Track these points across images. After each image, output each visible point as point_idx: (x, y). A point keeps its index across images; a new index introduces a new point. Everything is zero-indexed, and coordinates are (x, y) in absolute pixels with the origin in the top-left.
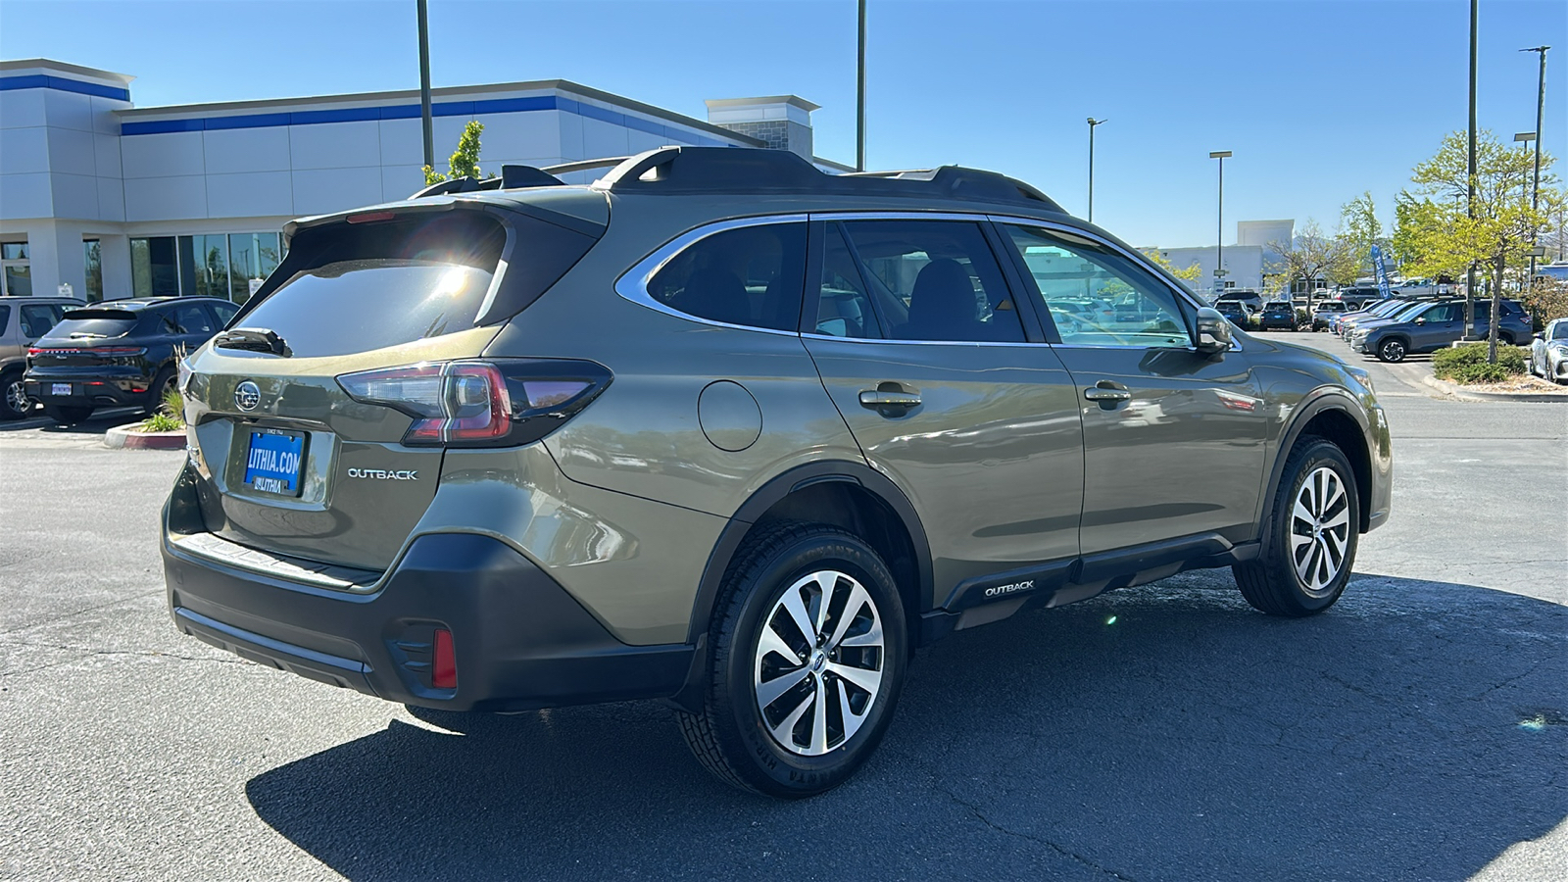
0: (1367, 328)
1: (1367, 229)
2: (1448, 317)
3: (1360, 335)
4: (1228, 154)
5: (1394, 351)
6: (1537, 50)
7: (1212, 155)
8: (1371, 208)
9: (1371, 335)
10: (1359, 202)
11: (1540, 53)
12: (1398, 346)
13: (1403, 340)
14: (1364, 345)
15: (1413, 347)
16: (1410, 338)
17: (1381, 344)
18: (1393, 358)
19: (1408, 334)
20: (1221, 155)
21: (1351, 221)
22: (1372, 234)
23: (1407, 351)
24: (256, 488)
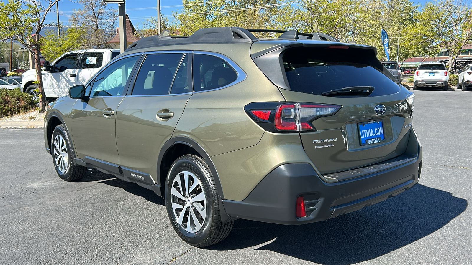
24: (369, 144)
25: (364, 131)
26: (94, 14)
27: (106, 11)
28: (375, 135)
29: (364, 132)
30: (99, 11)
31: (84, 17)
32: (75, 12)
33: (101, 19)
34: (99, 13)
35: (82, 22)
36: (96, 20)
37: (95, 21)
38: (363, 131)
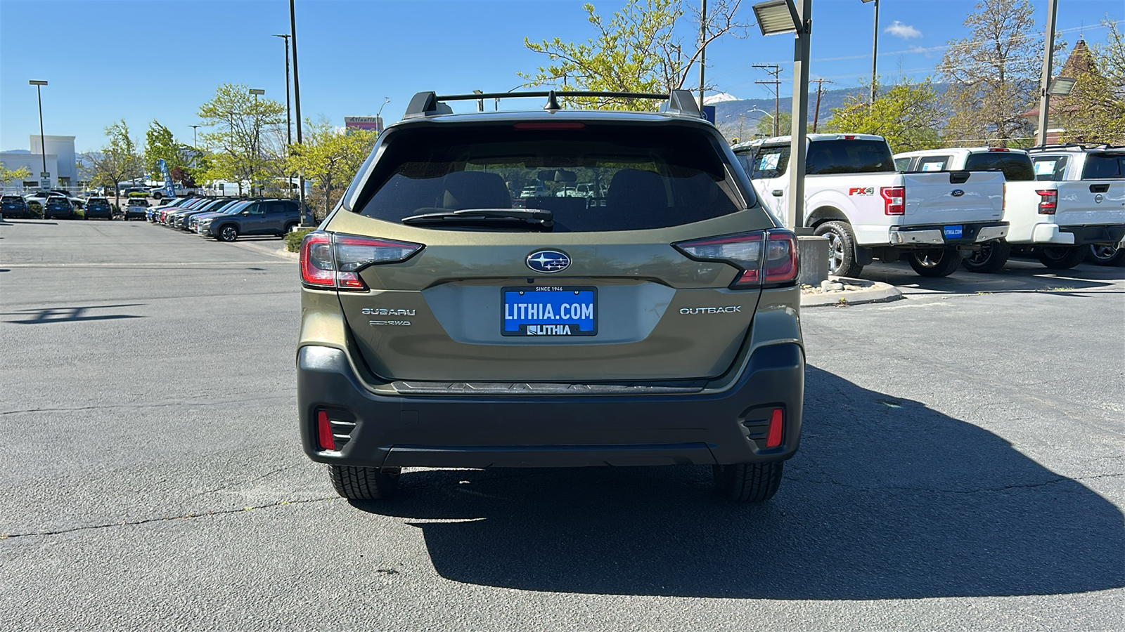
0: (209, 218)
1: (125, 147)
2: (260, 211)
3: (206, 222)
4: (45, 83)
5: (229, 234)
6: (283, 36)
7: (32, 82)
8: (126, 131)
9: (213, 222)
10: (117, 126)
11: (285, 39)
12: (232, 230)
13: (235, 226)
14: (209, 230)
15: (242, 231)
16: (239, 225)
17: (221, 229)
18: (230, 238)
19: (236, 221)
20: (39, 83)
21: (113, 140)
22: (128, 150)
23: (238, 234)
24: (529, 333)
25: (520, 305)
26: (998, 48)
27: (1028, 36)
28: (558, 317)
29: (519, 309)
30: (1010, 38)
31: (973, 57)
32: (953, 47)
33: (1014, 58)
34: (1011, 43)
35: (967, 68)
36: (1001, 62)
37: (999, 64)
38: (516, 305)
